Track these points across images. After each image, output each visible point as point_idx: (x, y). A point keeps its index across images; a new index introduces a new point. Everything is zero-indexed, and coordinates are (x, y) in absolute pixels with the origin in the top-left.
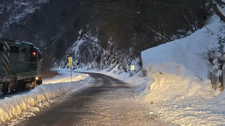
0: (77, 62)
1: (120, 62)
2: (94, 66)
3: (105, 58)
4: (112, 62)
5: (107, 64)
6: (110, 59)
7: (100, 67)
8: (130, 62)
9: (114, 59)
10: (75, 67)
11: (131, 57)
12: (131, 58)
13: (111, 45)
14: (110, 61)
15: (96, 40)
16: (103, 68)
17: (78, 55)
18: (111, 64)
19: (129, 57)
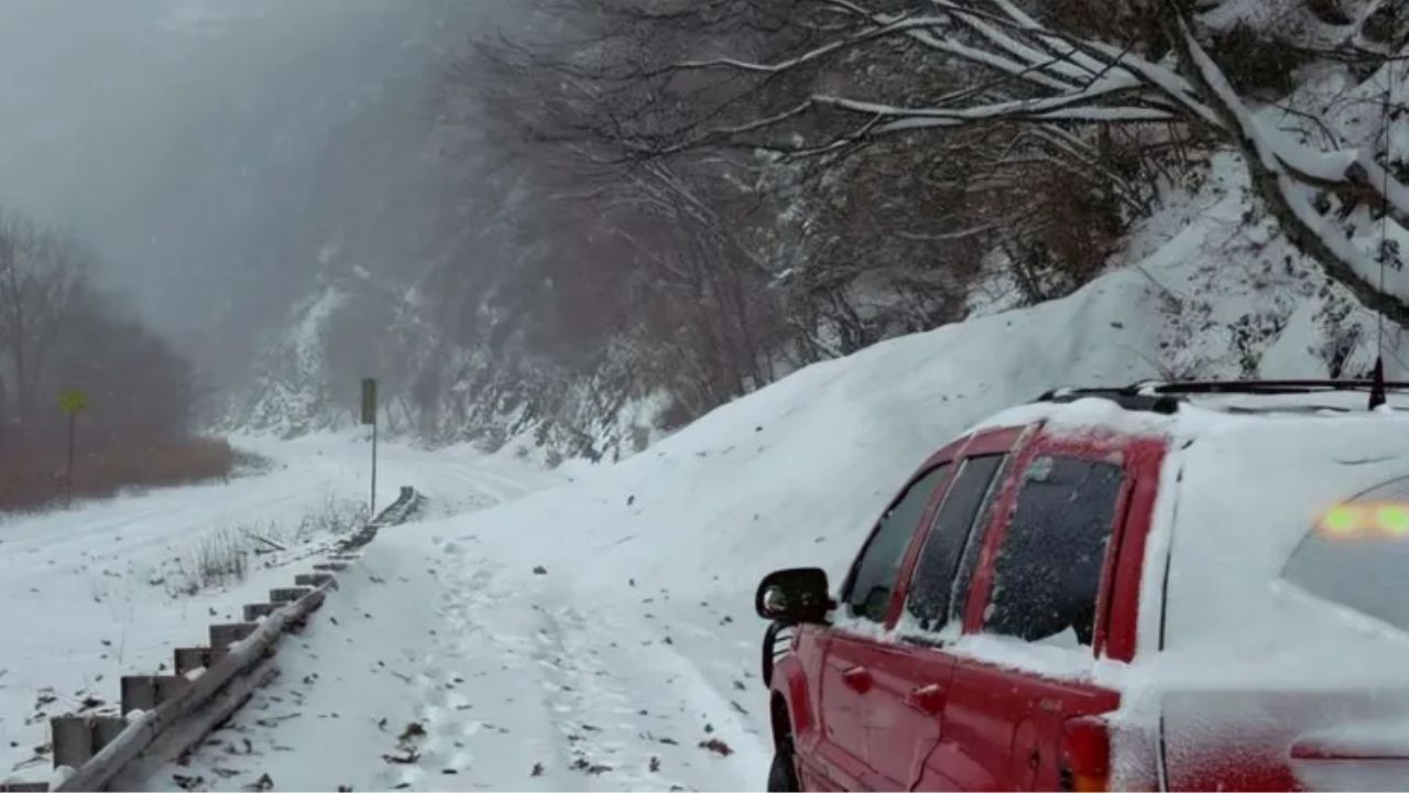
0: (310, 399)
1: (549, 405)
2: (403, 421)
3: (462, 386)
4: (501, 404)
5: (475, 414)
6: (492, 390)
7: (434, 429)
8: (611, 407)
9: (509, 389)
10: (298, 425)
11: (613, 386)
12: (617, 389)
13: (495, 321)
14: (490, 399)
15: (411, 296)
16: (452, 435)
17: (316, 366)
18: (495, 413)
19: (605, 382)
